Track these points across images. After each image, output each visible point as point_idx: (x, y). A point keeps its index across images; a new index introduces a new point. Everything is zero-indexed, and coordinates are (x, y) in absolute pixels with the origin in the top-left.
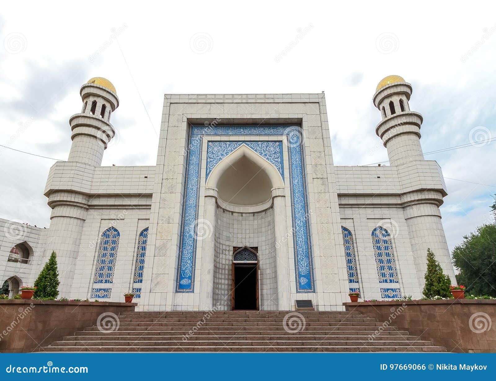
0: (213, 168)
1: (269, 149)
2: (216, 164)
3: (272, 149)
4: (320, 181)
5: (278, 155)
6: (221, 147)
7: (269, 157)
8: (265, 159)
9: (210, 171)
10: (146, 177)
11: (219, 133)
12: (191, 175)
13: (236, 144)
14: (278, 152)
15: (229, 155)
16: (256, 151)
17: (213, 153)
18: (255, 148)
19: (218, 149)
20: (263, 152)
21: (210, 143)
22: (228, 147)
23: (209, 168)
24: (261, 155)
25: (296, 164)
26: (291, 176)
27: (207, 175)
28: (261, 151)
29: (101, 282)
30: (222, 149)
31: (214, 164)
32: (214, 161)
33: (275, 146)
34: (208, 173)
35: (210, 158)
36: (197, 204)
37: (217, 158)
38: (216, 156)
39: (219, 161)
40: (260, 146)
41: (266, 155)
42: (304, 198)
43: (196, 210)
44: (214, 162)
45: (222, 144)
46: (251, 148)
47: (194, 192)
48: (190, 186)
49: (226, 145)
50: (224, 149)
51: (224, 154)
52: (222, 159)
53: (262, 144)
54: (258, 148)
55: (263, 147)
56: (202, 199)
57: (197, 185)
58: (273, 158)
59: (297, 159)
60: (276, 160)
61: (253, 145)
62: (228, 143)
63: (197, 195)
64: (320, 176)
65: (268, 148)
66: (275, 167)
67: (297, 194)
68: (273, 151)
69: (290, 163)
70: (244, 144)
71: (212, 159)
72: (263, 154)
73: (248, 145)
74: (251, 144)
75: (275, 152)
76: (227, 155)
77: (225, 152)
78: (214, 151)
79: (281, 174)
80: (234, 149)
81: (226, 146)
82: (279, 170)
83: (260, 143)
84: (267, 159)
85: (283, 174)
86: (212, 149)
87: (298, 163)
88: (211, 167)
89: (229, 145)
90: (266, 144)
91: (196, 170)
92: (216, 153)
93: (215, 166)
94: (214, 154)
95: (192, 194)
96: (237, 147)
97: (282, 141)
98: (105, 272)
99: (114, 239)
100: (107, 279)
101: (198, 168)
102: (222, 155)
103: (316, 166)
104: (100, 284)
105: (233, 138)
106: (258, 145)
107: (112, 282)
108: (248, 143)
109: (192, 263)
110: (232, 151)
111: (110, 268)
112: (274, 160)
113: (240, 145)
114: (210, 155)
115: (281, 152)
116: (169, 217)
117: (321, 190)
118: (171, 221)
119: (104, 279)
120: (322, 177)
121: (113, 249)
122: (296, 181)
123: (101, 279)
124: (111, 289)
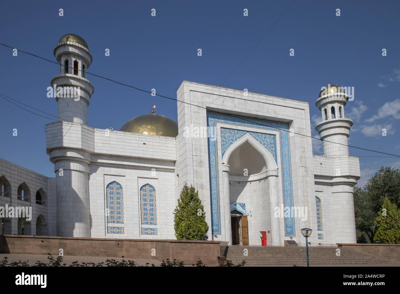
0: (226, 150)
2: (229, 147)
3: (268, 140)
4: (303, 169)
5: (273, 145)
6: (231, 134)
7: (266, 146)
8: (264, 147)
9: (224, 152)
10: (144, 144)
12: (210, 153)
13: (242, 133)
14: (273, 143)
15: (237, 141)
16: (257, 140)
17: (225, 137)
19: (229, 135)
20: (262, 142)
21: (222, 129)
22: (237, 135)
23: (224, 150)
25: (285, 154)
26: (282, 162)
27: (223, 155)
28: (261, 140)
31: (227, 147)
32: (226, 144)
33: (270, 138)
34: (223, 153)
35: (223, 141)
36: (217, 176)
37: (229, 142)
38: (228, 140)
39: (231, 145)
40: (260, 136)
41: (264, 144)
42: (290, 179)
43: (217, 180)
44: (227, 145)
45: (232, 131)
46: (254, 137)
48: (210, 162)
49: (235, 132)
50: (234, 136)
51: (234, 140)
52: (232, 144)
53: (261, 136)
54: (258, 138)
55: (262, 138)
56: (221, 173)
57: (216, 162)
58: (269, 147)
59: (286, 150)
60: (271, 149)
63: (216, 169)
64: (304, 165)
66: (270, 154)
67: (285, 175)
69: (281, 153)
70: (248, 133)
71: (225, 142)
72: (263, 143)
73: (251, 135)
74: (254, 134)
75: (271, 143)
76: (236, 140)
77: (234, 138)
78: (226, 136)
80: (241, 136)
82: (274, 157)
83: (259, 134)
84: (265, 147)
85: (276, 160)
86: (224, 134)
88: (225, 149)
89: (237, 133)
90: (264, 135)
91: (213, 150)
93: (228, 148)
94: (227, 138)
96: (244, 135)
97: (275, 135)
98: (116, 215)
99: (118, 191)
100: (118, 220)
101: (215, 148)
102: (232, 140)
103: (301, 158)
104: (113, 224)
105: (240, 128)
106: (259, 136)
107: (123, 223)
108: (252, 133)
109: (218, 216)
110: (239, 138)
111: (119, 213)
112: (270, 149)
113: (245, 134)
114: (223, 139)
115: (275, 144)
116: (202, 185)
117: (304, 175)
118: (204, 187)
119: (116, 220)
120: (305, 166)
121: (118, 198)
122: (285, 166)
123: (113, 220)
124: (123, 228)
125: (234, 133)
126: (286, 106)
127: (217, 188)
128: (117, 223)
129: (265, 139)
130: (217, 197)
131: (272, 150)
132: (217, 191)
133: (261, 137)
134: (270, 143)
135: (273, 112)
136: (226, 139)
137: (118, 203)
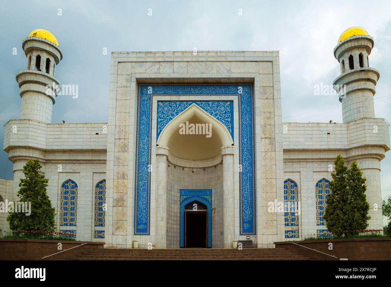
0: (163, 128)
1: (220, 109)
2: (167, 124)
3: (223, 108)
4: (267, 141)
5: (228, 114)
6: (171, 107)
7: (219, 117)
8: (215, 119)
9: (161, 131)
10: (97, 134)
11: (169, 92)
12: (142, 134)
13: (186, 104)
14: (228, 111)
16: (206, 110)
17: (163, 112)
18: (206, 108)
19: (168, 109)
20: (213, 112)
21: (160, 103)
22: (179, 107)
23: (160, 128)
24: (211, 114)
25: (246, 124)
26: (241, 136)
27: (158, 135)
28: (212, 110)
29: (67, 225)
30: (172, 109)
31: (165, 124)
32: (164, 120)
33: (225, 106)
34: (159, 132)
35: (160, 118)
36: (150, 162)
37: (168, 118)
38: (167, 116)
39: (170, 121)
41: (216, 115)
44: (165, 122)
45: (172, 104)
46: (202, 107)
47: (145, 150)
48: (142, 145)
50: (174, 109)
51: (175, 114)
52: (172, 119)
53: (212, 104)
54: (209, 108)
55: (214, 107)
56: (154, 158)
57: (149, 144)
58: (223, 118)
59: (248, 119)
60: (226, 119)
61: (204, 105)
62: (178, 103)
63: (148, 153)
64: (268, 136)
65: (219, 107)
66: (225, 126)
67: (245, 153)
68: (224, 111)
69: (241, 123)
70: (194, 104)
72: (214, 114)
73: (198, 105)
74: (202, 104)
75: (226, 112)
76: (177, 115)
77: (175, 112)
78: (165, 111)
79: (230, 133)
80: (185, 109)
81: (176, 106)
82: (229, 130)
83: (210, 102)
84: (218, 118)
85: (232, 134)
86: (162, 109)
87: (248, 122)
89: (179, 105)
90: (216, 104)
91: (146, 130)
92: (166, 113)
93: (165, 125)
95: (144, 153)
96: (188, 107)
97: (233, 101)
98: (69, 217)
99: (73, 190)
100: (71, 223)
101: (149, 128)
102: (172, 115)
103: (265, 126)
104: (65, 226)
105: (183, 98)
106: (209, 105)
107: (76, 226)
108: (199, 103)
109: (147, 213)
110: (182, 111)
111: (72, 214)
112: (224, 120)
113: (190, 105)
114: (160, 114)
115: (232, 112)
116: (124, 174)
117: (268, 149)
118: (126, 177)
119: (69, 223)
120: (270, 137)
121: (73, 198)
122: (245, 140)
123: (65, 222)
124: (76, 231)
125: (175, 105)
126: (245, 60)
127: (148, 177)
128: (70, 226)
129: (217, 108)
130: (147, 188)
131: (227, 121)
132: (148, 181)
133: (212, 106)
134: (224, 112)
135: (225, 71)
136: (165, 115)
137: (73, 203)
